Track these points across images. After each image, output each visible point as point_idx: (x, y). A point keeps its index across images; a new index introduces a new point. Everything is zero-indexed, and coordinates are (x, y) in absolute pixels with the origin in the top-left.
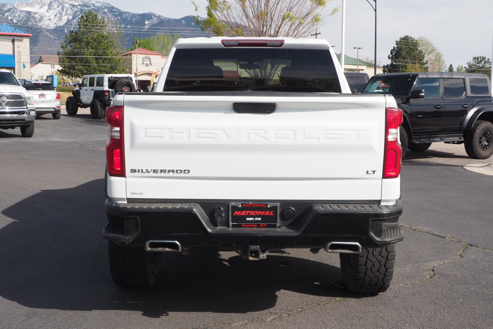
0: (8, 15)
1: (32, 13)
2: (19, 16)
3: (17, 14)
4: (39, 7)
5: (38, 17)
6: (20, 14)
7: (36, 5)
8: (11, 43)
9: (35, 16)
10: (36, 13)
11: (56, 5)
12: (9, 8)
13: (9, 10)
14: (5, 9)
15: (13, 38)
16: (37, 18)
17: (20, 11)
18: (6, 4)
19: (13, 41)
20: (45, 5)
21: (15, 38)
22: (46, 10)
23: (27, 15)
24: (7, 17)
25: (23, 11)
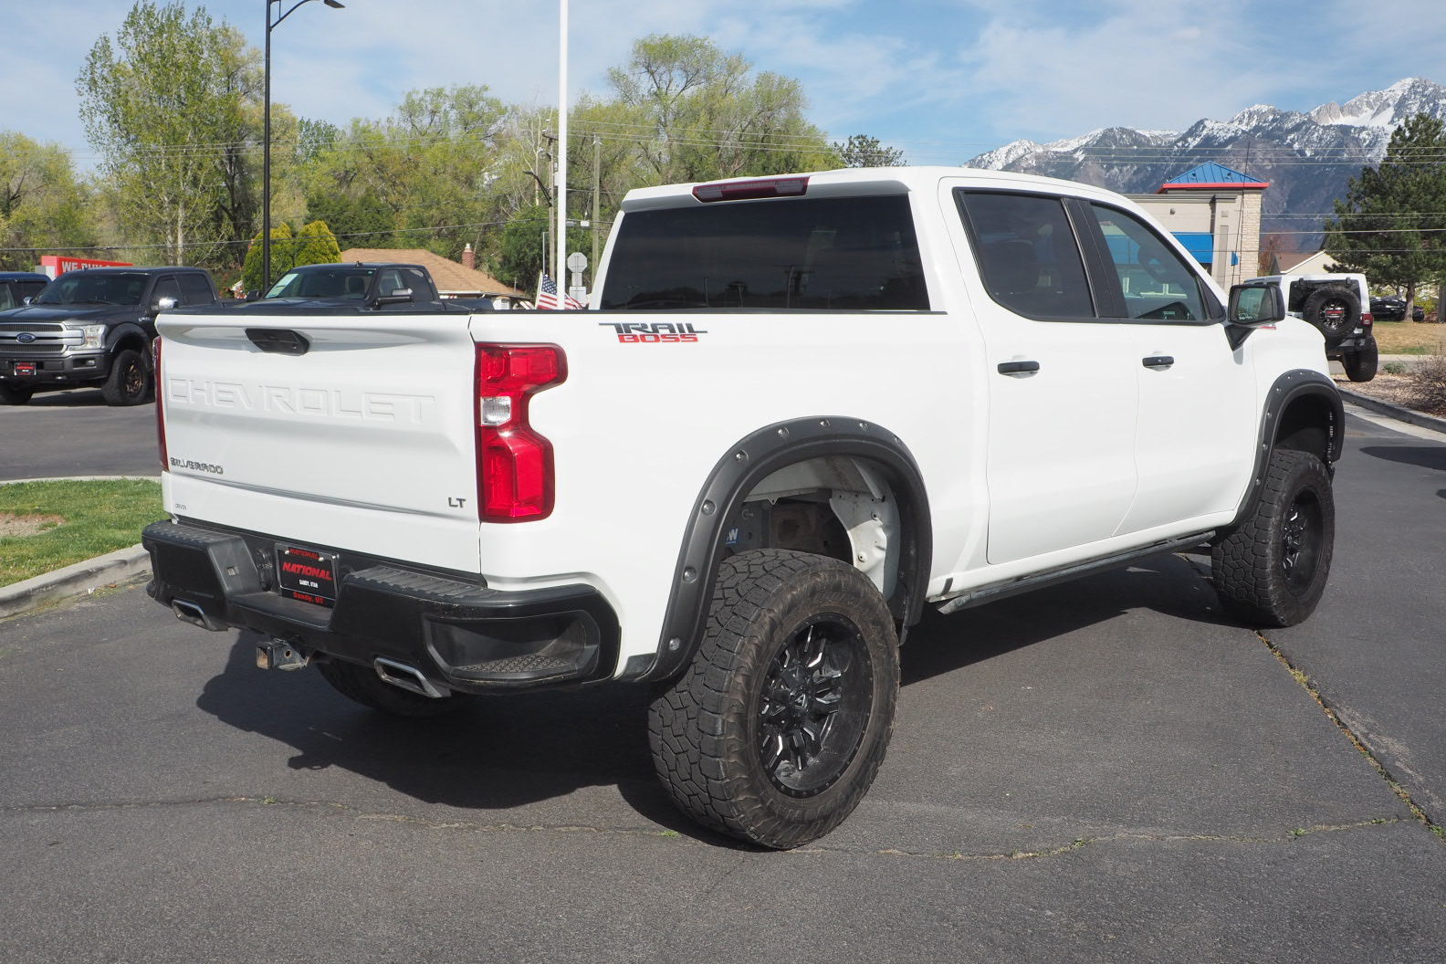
0: (1294, 138)
1: (1353, 131)
2: (1321, 140)
3: (1316, 134)
4: (1371, 112)
5: (1367, 137)
6: (1323, 134)
7: (1365, 108)
8: (1207, 207)
9: (1361, 137)
10: (1363, 129)
11: (1417, 105)
12: (1298, 121)
13: (1297, 128)
14: (1289, 125)
16: (1365, 141)
17: (1323, 127)
18: (1292, 113)
19: (1213, 202)
20: (1389, 106)
22: (1390, 120)
23: (1341, 135)
24: (1290, 146)
25: (1331, 125)
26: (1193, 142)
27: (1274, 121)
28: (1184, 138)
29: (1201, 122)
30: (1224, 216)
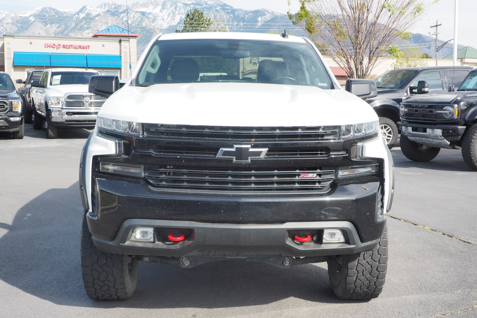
0: (123, 16)
1: (146, 14)
2: (134, 17)
3: (132, 15)
4: (152, 7)
5: (152, 17)
6: (135, 15)
7: (150, 5)
8: (118, 44)
9: (149, 17)
10: (150, 13)
11: (170, 5)
12: (124, 9)
13: (124, 12)
14: (121, 10)
15: (120, 39)
16: (151, 18)
17: (134, 12)
18: (122, 5)
19: (120, 41)
20: (159, 5)
21: (122, 39)
22: (160, 10)
23: (142, 16)
24: (122, 19)
25: (138, 11)
26: (82, 15)
27: (115, 8)
28: (78, 13)
29: (85, 7)
30: (125, 48)
